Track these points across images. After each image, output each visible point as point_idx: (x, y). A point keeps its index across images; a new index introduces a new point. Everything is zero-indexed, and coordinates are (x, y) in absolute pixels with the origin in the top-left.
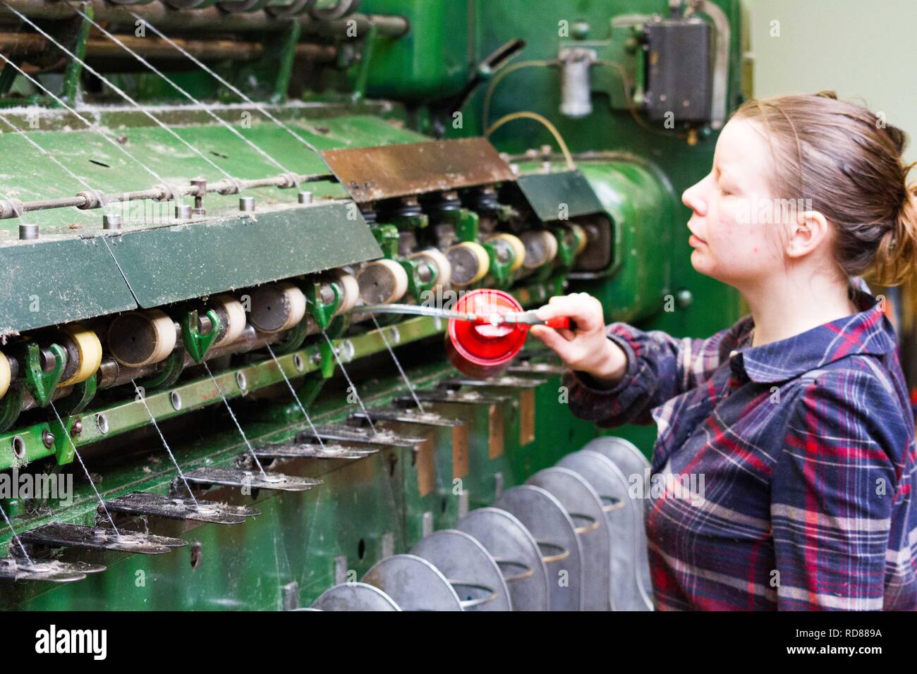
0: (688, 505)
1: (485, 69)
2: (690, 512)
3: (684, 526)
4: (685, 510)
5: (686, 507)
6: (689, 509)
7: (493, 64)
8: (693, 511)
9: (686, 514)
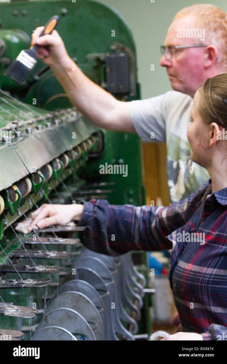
0: (201, 273)
1: (37, 77)
2: (203, 277)
3: (202, 284)
4: (200, 276)
5: (200, 275)
6: (202, 275)
7: (40, 75)
8: (205, 275)
9: (201, 278)
